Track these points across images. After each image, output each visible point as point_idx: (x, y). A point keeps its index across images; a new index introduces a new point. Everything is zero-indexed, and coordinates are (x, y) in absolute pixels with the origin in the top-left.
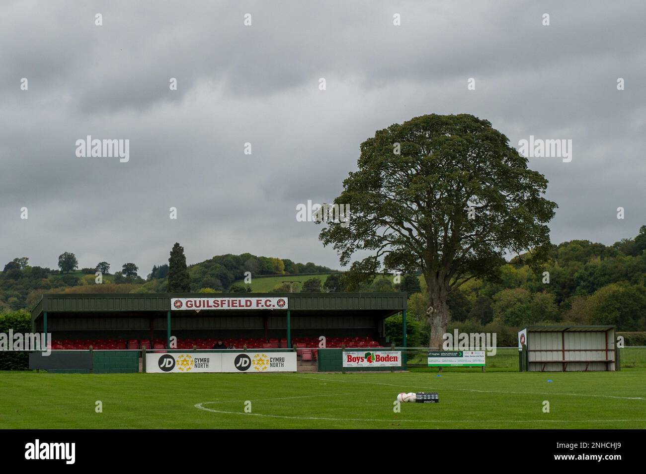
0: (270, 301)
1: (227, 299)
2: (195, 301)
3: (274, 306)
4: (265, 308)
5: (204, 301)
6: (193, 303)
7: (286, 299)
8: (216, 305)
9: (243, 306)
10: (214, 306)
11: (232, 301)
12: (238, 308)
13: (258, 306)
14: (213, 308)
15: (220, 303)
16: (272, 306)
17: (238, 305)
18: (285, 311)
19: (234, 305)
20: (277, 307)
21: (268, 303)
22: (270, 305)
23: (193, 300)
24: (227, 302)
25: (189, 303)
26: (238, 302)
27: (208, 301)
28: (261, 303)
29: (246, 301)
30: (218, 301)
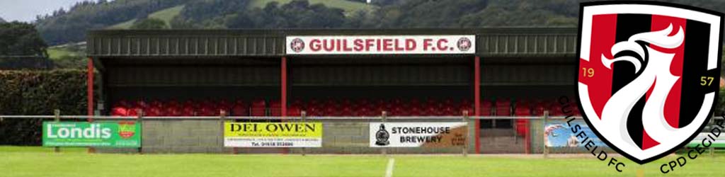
0: (446, 41)
1: (376, 38)
2: (325, 42)
3: (452, 49)
4: (438, 51)
5: (339, 41)
6: (322, 44)
7: (472, 38)
8: (358, 48)
9: (402, 49)
10: (355, 48)
11: (385, 41)
12: (394, 52)
13: (425, 48)
14: (354, 52)
15: (364, 44)
16: (449, 49)
17: (393, 46)
18: (471, 57)
19: (388, 47)
20: (457, 51)
21: (443, 45)
22: (446, 48)
23: (321, 38)
24: (375, 43)
25: (315, 44)
26: (393, 43)
27: (345, 42)
28: (430, 45)
29: (408, 41)
30: (361, 41)
